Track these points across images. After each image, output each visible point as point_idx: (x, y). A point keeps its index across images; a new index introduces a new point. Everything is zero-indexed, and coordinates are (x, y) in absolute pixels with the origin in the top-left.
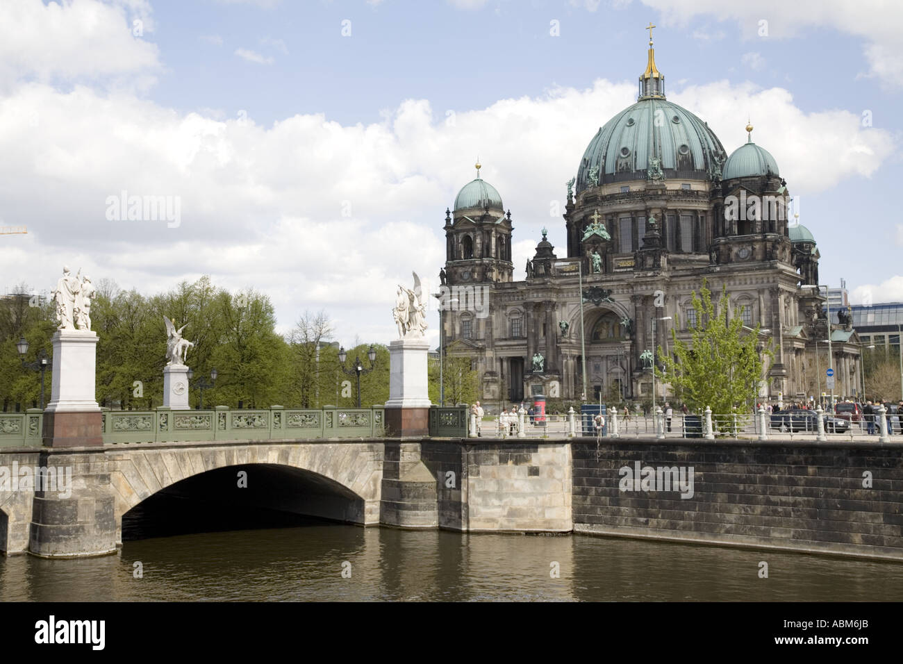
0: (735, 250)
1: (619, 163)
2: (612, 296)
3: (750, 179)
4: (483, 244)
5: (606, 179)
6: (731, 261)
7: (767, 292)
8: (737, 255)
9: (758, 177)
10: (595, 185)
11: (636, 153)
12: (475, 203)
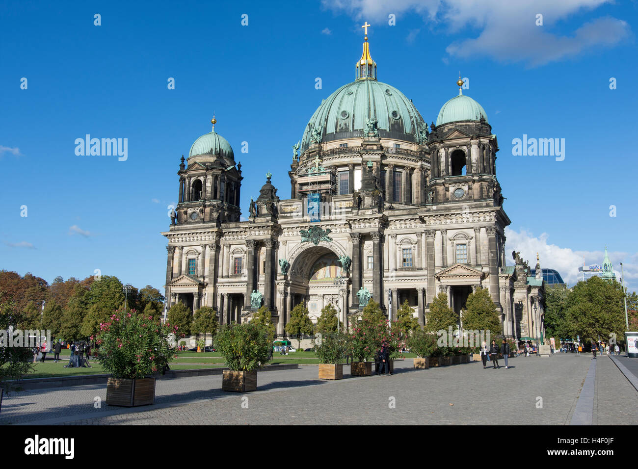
0: (452, 189)
1: (339, 124)
2: (329, 235)
3: (465, 124)
5: (326, 137)
6: (447, 200)
7: (483, 230)
8: (453, 194)
9: (472, 121)
10: (317, 142)
11: (354, 115)
12: (207, 150)
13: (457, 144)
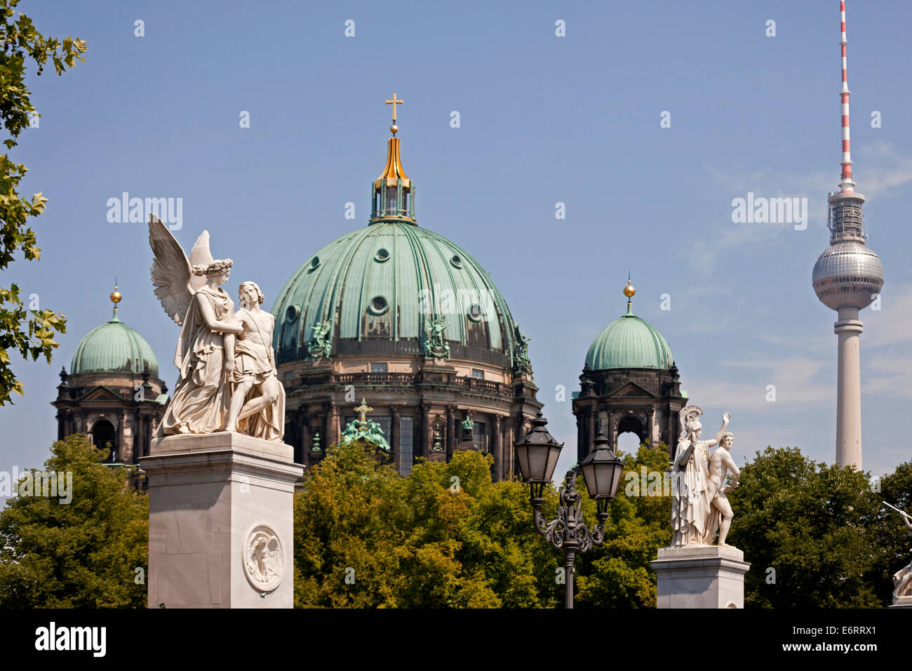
1: (368, 322)
4: (136, 439)
5: (344, 348)
9: (655, 370)
10: (324, 355)
11: (399, 307)
12: (119, 363)
13: (630, 407)
